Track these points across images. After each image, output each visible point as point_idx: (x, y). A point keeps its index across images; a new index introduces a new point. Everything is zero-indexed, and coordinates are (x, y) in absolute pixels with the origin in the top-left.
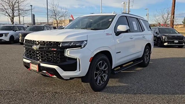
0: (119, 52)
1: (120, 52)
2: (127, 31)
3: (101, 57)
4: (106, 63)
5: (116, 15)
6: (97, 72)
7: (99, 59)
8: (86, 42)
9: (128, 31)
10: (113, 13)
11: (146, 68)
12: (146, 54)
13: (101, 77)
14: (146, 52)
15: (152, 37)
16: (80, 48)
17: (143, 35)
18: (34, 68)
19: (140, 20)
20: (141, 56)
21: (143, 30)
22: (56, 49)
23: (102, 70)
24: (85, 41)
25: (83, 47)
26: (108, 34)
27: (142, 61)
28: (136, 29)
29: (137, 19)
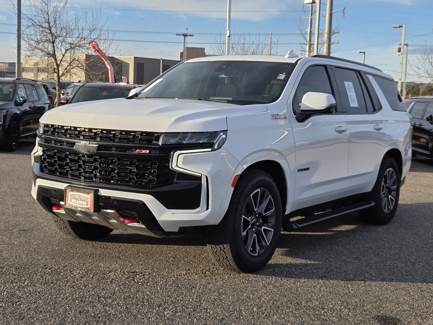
0: (305, 170)
1: (308, 169)
2: (328, 111)
3: (259, 178)
4: (270, 196)
5: (297, 62)
6: (248, 218)
7: (255, 181)
8: (224, 136)
9: (331, 110)
10: (287, 56)
11: (385, 227)
12: (386, 183)
13: (259, 233)
14: (386, 177)
15: (406, 132)
16: (210, 150)
17: (377, 122)
18: (81, 202)
19: (368, 75)
20: (369, 189)
21: (376, 108)
22: (148, 151)
23: (260, 214)
24: (221, 131)
25: (216, 147)
26: (276, 117)
27: (373, 204)
28: (354, 104)
29: (358, 72)
